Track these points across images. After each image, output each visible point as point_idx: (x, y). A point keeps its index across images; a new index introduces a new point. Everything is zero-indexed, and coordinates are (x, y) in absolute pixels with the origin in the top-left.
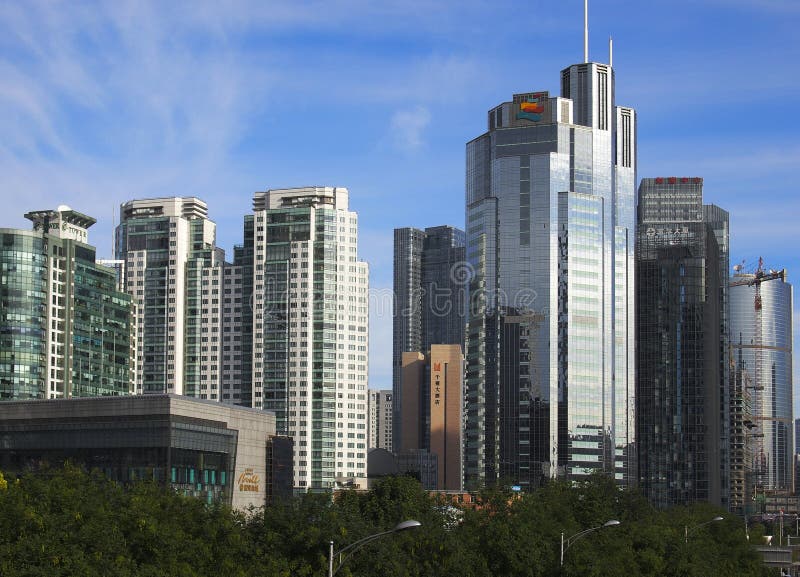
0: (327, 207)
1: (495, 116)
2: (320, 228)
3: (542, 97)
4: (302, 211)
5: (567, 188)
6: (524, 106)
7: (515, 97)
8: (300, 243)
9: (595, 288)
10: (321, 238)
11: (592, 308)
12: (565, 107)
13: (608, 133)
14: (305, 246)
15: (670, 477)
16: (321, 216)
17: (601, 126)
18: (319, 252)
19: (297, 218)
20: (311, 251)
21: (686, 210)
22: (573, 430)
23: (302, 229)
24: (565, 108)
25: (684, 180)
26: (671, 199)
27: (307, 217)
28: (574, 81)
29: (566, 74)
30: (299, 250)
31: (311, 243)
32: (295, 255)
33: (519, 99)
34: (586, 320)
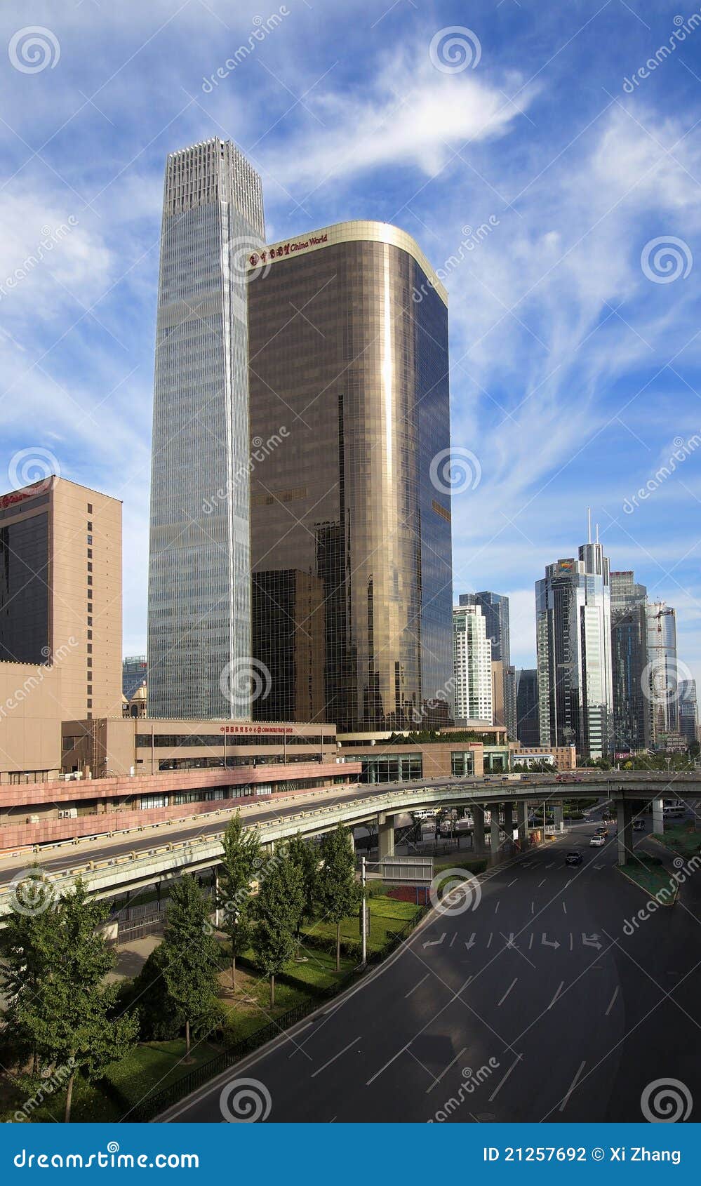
0: (472, 615)
1: (549, 569)
2: (470, 625)
3: (571, 560)
4: (462, 618)
5: (584, 604)
6: (563, 565)
7: (559, 561)
8: (461, 633)
9: (597, 655)
10: (470, 629)
11: (597, 658)
12: (582, 564)
13: (601, 576)
14: (464, 634)
15: (626, 732)
16: (470, 618)
17: (599, 573)
18: (470, 637)
19: (459, 621)
20: (466, 636)
21: (625, 589)
22: (590, 704)
23: (462, 626)
24: (581, 567)
25: (624, 573)
26: (617, 584)
27: (464, 620)
28: (585, 552)
29: (581, 549)
30: (461, 636)
31: (466, 632)
32: (459, 638)
33: (560, 562)
34: (594, 665)
